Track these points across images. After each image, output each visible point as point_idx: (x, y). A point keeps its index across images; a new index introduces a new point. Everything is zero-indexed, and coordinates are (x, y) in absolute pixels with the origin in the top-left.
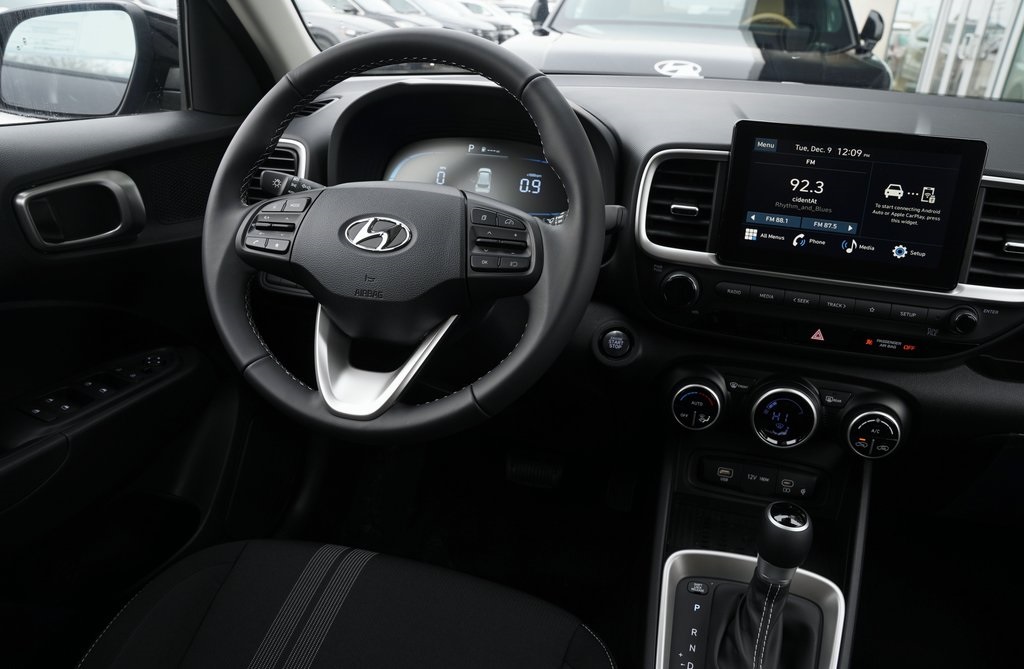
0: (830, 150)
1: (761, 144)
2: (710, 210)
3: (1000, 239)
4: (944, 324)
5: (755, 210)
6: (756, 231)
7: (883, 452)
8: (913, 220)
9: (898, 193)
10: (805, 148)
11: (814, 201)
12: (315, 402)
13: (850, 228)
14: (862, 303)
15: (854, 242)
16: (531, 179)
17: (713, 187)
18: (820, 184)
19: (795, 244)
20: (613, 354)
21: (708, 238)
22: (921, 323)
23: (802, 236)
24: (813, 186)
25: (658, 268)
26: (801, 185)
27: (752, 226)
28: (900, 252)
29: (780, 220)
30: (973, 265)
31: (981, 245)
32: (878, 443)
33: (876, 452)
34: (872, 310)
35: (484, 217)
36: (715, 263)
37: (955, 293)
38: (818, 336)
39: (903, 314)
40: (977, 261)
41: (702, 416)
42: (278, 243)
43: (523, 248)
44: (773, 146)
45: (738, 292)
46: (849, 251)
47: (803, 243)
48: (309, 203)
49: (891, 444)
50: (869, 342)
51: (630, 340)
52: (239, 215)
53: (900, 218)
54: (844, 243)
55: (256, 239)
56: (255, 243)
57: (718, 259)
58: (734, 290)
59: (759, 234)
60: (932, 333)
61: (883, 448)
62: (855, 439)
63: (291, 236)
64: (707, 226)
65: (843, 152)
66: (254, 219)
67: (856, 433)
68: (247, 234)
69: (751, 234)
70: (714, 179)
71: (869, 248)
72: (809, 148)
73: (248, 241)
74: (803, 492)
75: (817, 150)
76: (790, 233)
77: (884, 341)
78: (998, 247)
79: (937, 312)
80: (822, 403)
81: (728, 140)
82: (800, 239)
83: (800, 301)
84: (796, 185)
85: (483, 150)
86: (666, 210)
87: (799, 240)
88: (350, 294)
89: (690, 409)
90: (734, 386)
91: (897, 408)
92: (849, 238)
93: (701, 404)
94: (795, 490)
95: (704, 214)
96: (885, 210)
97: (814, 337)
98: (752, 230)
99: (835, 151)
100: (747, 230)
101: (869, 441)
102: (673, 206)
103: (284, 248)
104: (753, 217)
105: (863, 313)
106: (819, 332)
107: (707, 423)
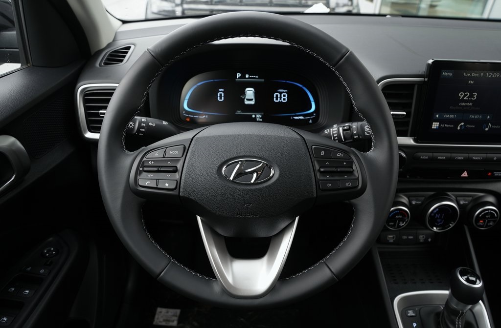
0: (482, 75)
1: (445, 74)
5: (439, 112)
6: (438, 123)
7: (491, 225)
10: (469, 75)
11: (471, 104)
13: (488, 117)
14: (490, 155)
15: (490, 124)
16: (281, 93)
17: (412, 98)
18: (475, 94)
19: (459, 128)
21: (409, 128)
23: (463, 124)
24: (471, 96)
26: (465, 96)
27: (437, 121)
29: (452, 116)
32: (489, 222)
33: (487, 226)
34: (495, 158)
35: (323, 153)
36: (413, 143)
38: (465, 174)
41: (401, 223)
42: (167, 183)
43: (352, 173)
44: (451, 75)
45: (427, 157)
46: (487, 129)
47: (463, 128)
48: (185, 150)
49: (495, 221)
50: (490, 174)
54: (484, 126)
55: (147, 181)
56: (147, 183)
57: (415, 141)
58: (424, 156)
59: (440, 125)
61: (491, 223)
62: (477, 221)
63: (177, 176)
64: (409, 122)
65: (489, 75)
66: (142, 164)
67: (478, 219)
68: (138, 177)
69: (435, 125)
70: (413, 94)
71: (497, 127)
72: (471, 74)
73: (141, 183)
75: (475, 75)
76: (456, 122)
77: (497, 173)
80: (458, 204)
82: (462, 125)
83: (459, 158)
84: (462, 96)
85: (247, 76)
89: (395, 220)
90: (413, 202)
92: (486, 122)
93: (401, 217)
94: (426, 240)
95: (409, 116)
97: (463, 175)
98: (436, 123)
99: (485, 75)
100: (434, 123)
101: (484, 222)
102: (392, 113)
103: (173, 187)
104: (437, 116)
105: (490, 160)
106: (466, 172)
107: (403, 226)
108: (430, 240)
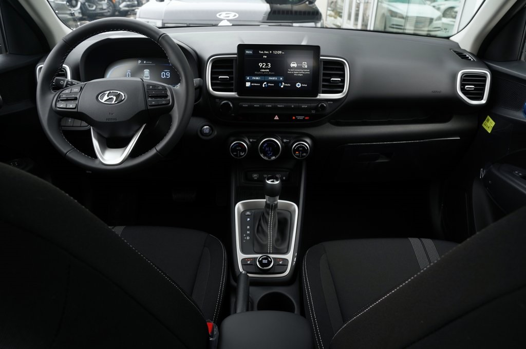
0: (271, 52)
1: (247, 52)
2: (233, 77)
3: (329, 78)
4: (316, 108)
5: (248, 76)
8: (301, 74)
9: (295, 65)
10: (262, 52)
11: (268, 70)
12: (97, 162)
13: (281, 79)
14: (289, 104)
15: (283, 83)
16: (166, 72)
17: (233, 69)
18: (269, 64)
19: (264, 86)
20: (206, 135)
21: (234, 87)
22: (309, 109)
23: (265, 83)
24: (267, 65)
25: (217, 100)
26: (263, 65)
27: (248, 81)
28: (298, 85)
29: (257, 78)
30: (323, 87)
31: (324, 80)
32: (302, 153)
33: (303, 156)
34: (293, 106)
35: (151, 87)
36: (237, 96)
37: (318, 97)
38: (276, 118)
39: (303, 106)
40: (324, 86)
41: (241, 153)
42: (71, 105)
43: (167, 96)
44: (251, 52)
45: (247, 106)
46: (282, 87)
47: (266, 86)
48: (81, 89)
49: (307, 153)
50: (294, 118)
51: (212, 129)
52: (52, 96)
53: (297, 74)
54: (280, 84)
55: (61, 105)
56: (61, 106)
57: (238, 94)
58: (245, 105)
59: (251, 84)
60: (313, 112)
61: (304, 154)
62: (295, 153)
63: (77, 102)
64: (233, 83)
65: (275, 52)
66: (59, 97)
67: (295, 151)
68: (57, 103)
69: (248, 84)
70: (233, 66)
71: (288, 85)
72: (264, 52)
73: (58, 106)
74: (284, 178)
75: (267, 52)
76: (261, 82)
77: (298, 117)
78: (329, 81)
79: (314, 105)
80: (282, 142)
81: (235, 51)
83: (268, 106)
84: (261, 65)
85: (145, 62)
86: (217, 79)
87: (265, 85)
88: (104, 120)
89: (236, 151)
90: (251, 140)
91: (308, 141)
92: (281, 82)
93: (240, 148)
95: (231, 79)
96: (291, 71)
99: (272, 52)
101: (299, 153)
102: (220, 77)
103: (74, 107)
104: (248, 78)
105: (290, 108)
106: (276, 116)
107: (243, 155)
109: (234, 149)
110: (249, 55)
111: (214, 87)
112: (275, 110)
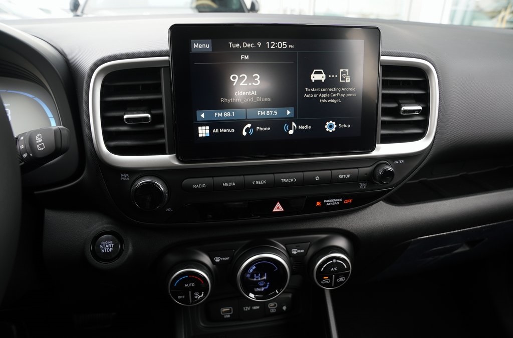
0: (259, 44)
1: (197, 46)
2: (161, 115)
3: (394, 105)
4: (370, 178)
5: (204, 108)
6: (208, 128)
7: (342, 282)
8: (336, 98)
9: (321, 77)
10: (238, 45)
11: (254, 93)
13: (288, 112)
14: (308, 174)
15: (294, 124)
17: (160, 92)
18: (256, 77)
19: (244, 133)
21: (165, 141)
22: (355, 181)
23: (249, 126)
24: (251, 79)
25: (125, 177)
26: (241, 79)
27: (204, 123)
28: (331, 126)
29: (227, 114)
30: (383, 128)
31: (386, 112)
32: (337, 278)
33: (336, 284)
34: (317, 178)
36: (177, 163)
37: (374, 153)
38: (278, 208)
39: (341, 177)
40: (385, 125)
41: (196, 294)
44: (208, 46)
45: (203, 186)
46: (291, 132)
47: (251, 132)
49: (346, 275)
50: (318, 204)
51: (119, 239)
53: (327, 98)
54: (286, 127)
57: (178, 158)
58: (199, 184)
59: (211, 130)
60: (363, 186)
61: (341, 279)
62: (320, 278)
64: (162, 130)
65: (271, 45)
67: (320, 275)
69: (203, 131)
70: (160, 85)
71: (306, 127)
72: (241, 45)
75: (249, 45)
76: (238, 124)
77: (329, 201)
78: (396, 112)
79: (365, 170)
80: (290, 257)
81: (164, 44)
82: (248, 128)
83: (258, 182)
84: (236, 80)
86: (120, 121)
87: (247, 130)
89: (185, 291)
90: (217, 260)
92: (288, 121)
93: (193, 285)
94: (279, 309)
95: (157, 119)
96: (313, 93)
97: (275, 210)
98: (204, 128)
99: (264, 45)
100: (200, 128)
101: (330, 278)
102: (126, 117)
104: (203, 116)
105: (311, 183)
106: (278, 205)
107: (202, 298)
108: (284, 308)
109: (180, 288)
110: (202, 55)
111: (113, 144)
112: (275, 190)
